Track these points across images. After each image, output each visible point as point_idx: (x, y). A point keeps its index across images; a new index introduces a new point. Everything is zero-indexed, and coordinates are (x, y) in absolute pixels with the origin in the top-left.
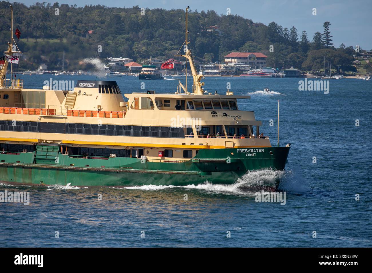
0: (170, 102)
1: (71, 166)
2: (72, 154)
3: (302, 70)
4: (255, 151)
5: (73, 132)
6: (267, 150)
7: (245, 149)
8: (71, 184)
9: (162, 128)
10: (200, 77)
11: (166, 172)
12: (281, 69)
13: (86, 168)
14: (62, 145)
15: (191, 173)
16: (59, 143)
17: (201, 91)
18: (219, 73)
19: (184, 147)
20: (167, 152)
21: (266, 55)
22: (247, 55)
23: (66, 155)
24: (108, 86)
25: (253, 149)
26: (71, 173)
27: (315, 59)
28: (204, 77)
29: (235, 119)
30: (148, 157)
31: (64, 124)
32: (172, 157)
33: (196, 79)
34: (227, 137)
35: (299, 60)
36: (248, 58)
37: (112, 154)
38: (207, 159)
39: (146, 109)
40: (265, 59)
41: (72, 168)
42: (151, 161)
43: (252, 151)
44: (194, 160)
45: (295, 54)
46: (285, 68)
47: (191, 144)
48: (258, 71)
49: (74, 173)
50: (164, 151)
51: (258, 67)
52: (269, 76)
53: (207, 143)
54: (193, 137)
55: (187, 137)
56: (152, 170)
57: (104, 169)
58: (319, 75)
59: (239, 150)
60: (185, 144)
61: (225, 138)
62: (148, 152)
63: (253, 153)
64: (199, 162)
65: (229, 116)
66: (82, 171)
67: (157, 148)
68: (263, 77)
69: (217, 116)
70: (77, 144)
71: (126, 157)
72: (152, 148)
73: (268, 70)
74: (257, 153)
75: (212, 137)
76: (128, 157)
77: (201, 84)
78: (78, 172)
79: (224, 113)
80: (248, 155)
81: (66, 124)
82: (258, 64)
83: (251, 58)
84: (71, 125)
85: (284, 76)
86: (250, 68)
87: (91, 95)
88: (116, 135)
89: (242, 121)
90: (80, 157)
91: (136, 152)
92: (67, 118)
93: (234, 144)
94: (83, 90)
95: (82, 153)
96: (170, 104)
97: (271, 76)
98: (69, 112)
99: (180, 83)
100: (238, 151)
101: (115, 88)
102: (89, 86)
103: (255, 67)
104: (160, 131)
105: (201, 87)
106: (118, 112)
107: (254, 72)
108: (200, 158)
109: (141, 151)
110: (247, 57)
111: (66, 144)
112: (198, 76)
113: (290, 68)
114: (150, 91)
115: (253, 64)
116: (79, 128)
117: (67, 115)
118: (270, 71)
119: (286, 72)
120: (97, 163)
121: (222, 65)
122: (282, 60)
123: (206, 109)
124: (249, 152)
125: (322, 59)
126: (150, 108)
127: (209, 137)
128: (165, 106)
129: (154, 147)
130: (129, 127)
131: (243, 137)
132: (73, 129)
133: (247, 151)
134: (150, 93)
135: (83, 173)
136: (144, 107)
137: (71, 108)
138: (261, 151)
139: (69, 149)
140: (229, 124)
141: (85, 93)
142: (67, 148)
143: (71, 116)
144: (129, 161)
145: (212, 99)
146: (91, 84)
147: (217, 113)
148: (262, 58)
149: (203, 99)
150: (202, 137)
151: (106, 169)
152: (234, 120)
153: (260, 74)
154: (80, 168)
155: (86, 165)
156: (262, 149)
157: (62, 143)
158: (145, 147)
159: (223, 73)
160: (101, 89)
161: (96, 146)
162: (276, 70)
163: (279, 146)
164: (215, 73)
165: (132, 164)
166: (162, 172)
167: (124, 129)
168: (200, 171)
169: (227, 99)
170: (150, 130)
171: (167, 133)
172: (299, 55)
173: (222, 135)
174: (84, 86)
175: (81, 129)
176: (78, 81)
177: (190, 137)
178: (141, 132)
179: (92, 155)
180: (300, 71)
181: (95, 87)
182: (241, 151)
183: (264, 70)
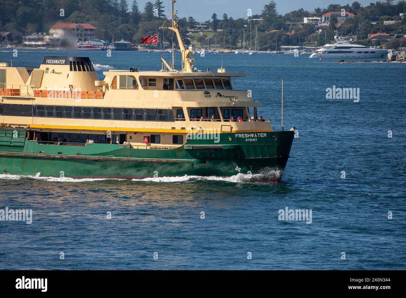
0: (155, 81)
1: (41, 154)
2: (41, 139)
3: (133, 43)
4: (256, 136)
5: (42, 115)
6: (270, 134)
7: (245, 133)
8: (41, 174)
9: (148, 110)
10: (190, 52)
11: (153, 160)
12: (111, 42)
13: (58, 156)
14: (29, 130)
15: (182, 161)
16: (25, 127)
17: (190, 68)
18: (43, 46)
19: (173, 131)
20: (153, 138)
21: (95, 26)
22: (74, 26)
23: (35, 141)
24: (80, 62)
25: (254, 133)
26: (40, 161)
27: (147, 31)
28: (194, 52)
29: (231, 100)
30: (132, 144)
31: (31, 106)
32: (159, 143)
33: (185, 55)
34: (222, 121)
35: (130, 31)
36: (75, 30)
37: (89, 140)
38: (202, 145)
39: (125, 89)
40: (93, 31)
41: (42, 155)
42: (135, 147)
43: (252, 135)
44: (186, 147)
45: (126, 26)
46: (114, 41)
47: (182, 128)
48: (86, 43)
49: (44, 161)
50: (150, 136)
51: (86, 39)
52: (98, 49)
53: (200, 128)
54: (185, 120)
55: (177, 120)
56: (136, 157)
57: (80, 157)
58: (151, 49)
59: (238, 135)
60: (175, 128)
61: (220, 121)
62: (131, 138)
63: (254, 138)
64: (191, 148)
65: (224, 96)
66: (54, 159)
67: (142, 133)
68: (91, 50)
69: (210, 96)
70: (47, 129)
71: (105, 143)
72: (136, 133)
73: (97, 42)
74: (259, 138)
75: (206, 121)
76: (107, 143)
77: (191, 60)
78: (49, 161)
79: (218, 93)
80: (248, 140)
81: (34, 106)
82: (86, 36)
83: (78, 29)
84: (40, 107)
85: (114, 49)
86: (78, 40)
87: (61, 73)
88: (93, 118)
89: (239, 101)
90: (50, 143)
91: (117, 138)
92: (34, 99)
93: (232, 128)
94: (51, 67)
95: (52, 139)
96: (156, 83)
97: (101, 49)
98: (36, 92)
99: (163, 60)
100: (236, 135)
101: (89, 64)
102: (59, 63)
103: (83, 40)
104: (145, 113)
105: (191, 64)
106: (95, 93)
107: (82, 44)
108: (193, 144)
109: (123, 137)
110: (74, 28)
111: (33, 128)
112: (188, 51)
113: (120, 40)
114: (133, 68)
115: (80, 36)
116: (50, 111)
117: (35, 96)
118: (99, 43)
119: (116, 45)
120: (71, 150)
121: (47, 37)
122: (112, 31)
123: (197, 88)
124: (249, 136)
125: (154, 31)
126: (133, 88)
127: (203, 120)
128: (149, 85)
129: (139, 132)
130: (109, 109)
131: (241, 120)
132: (42, 112)
133: (247, 136)
134: (133, 71)
135: (55, 161)
136: (123, 86)
137: (38, 88)
138: (263, 136)
139: (37, 134)
140: (224, 105)
141: (53, 70)
142: (34, 133)
143: (39, 96)
144: (110, 147)
145: (204, 77)
146: (60, 60)
147: (210, 94)
148: (91, 30)
149: (194, 78)
150: (194, 120)
151: (82, 157)
152: (229, 101)
153: (88, 47)
154: (52, 156)
155: (58, 153)
156: (264, 134)
157: (29, 128)
158: (128, 132)
159: (48, 45)
160: (73, 66)
161: (70, 130)
162: (105, 42)
163: (283, 130)
164: (39, 46)
165: (114, 151)
166: (149, 160)
167: (103, 112)
168: (192, 159)
169: (221, 78)
170: (134, 113)
171: (154, 115)
172: (130, 27)
173: (217, 118)
174: (52, 63)
175: (52, 111)
176: (45, 57)
177: (180, 120)
178: (124, 114)
179: (65, 140)
180: (131, 44)
181: (66, 64)
182: (240, 136)
183: (93, 43)
